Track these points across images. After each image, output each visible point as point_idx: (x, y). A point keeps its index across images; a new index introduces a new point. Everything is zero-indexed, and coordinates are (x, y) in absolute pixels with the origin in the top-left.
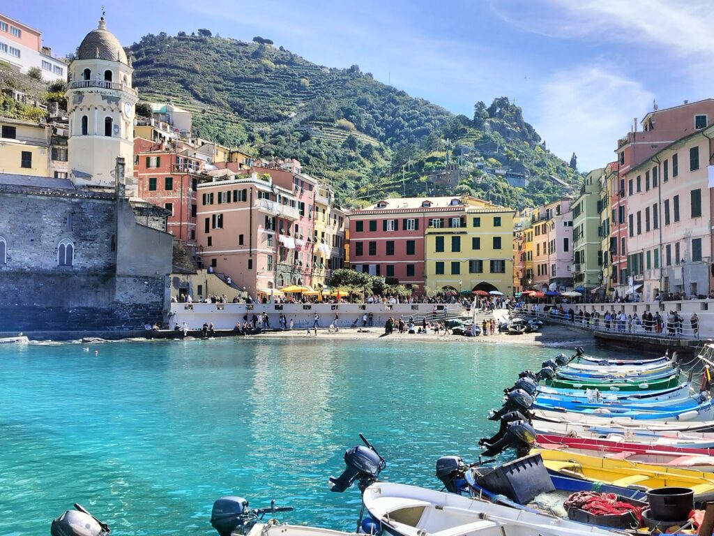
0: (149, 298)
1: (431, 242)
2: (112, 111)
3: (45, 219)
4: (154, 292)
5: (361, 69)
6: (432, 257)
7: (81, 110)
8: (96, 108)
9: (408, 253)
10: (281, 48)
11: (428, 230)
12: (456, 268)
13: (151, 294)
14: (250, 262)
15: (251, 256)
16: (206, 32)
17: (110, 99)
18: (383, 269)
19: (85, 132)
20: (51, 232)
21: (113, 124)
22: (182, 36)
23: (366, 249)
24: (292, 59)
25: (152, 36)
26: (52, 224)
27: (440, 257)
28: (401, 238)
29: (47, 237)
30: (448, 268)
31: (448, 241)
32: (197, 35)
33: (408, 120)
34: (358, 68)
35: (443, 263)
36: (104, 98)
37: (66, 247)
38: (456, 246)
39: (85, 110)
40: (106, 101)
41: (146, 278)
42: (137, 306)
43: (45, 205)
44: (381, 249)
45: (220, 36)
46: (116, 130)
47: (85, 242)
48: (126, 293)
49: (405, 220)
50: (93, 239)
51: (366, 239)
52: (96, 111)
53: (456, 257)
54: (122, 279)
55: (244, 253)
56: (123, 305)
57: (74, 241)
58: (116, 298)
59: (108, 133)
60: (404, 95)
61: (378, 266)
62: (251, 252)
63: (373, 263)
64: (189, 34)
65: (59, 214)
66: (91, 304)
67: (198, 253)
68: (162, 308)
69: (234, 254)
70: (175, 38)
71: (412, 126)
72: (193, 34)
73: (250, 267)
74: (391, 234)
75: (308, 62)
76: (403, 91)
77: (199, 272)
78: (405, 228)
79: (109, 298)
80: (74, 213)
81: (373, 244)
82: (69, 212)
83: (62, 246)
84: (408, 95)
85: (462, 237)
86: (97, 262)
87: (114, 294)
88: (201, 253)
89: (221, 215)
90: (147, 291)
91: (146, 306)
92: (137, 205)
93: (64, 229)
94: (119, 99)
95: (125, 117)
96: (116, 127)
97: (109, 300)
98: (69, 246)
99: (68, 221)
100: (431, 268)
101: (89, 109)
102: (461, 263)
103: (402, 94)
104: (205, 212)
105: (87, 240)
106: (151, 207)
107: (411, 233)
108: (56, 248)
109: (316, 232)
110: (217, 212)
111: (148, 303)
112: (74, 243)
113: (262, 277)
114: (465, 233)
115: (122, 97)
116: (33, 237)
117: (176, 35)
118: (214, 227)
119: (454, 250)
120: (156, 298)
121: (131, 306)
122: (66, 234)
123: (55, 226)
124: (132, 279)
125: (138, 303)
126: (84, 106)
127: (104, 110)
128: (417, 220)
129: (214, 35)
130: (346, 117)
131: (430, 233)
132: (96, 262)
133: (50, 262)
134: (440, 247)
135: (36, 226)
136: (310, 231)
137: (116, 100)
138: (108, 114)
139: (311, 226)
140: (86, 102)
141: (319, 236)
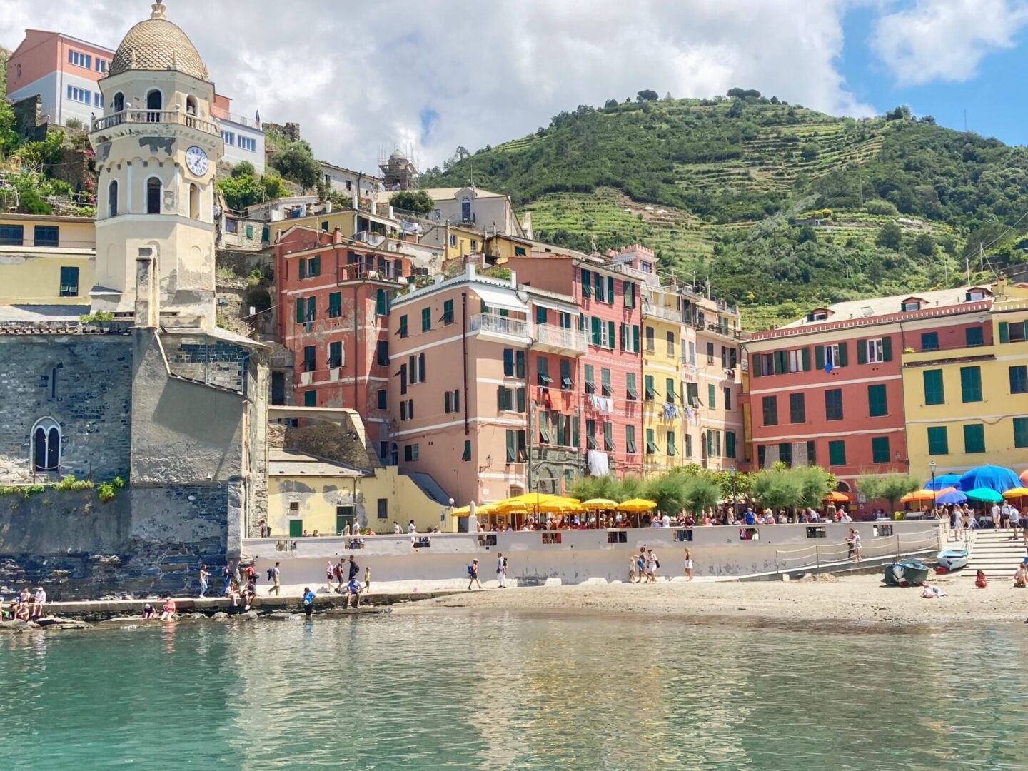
0: (199, 530)
1: (913, 384)
2: (161, 165)
3: (6, 382)
4: (209, 517)
5: (913, 114)
7: (109, 170)
8: (129, 163)
9: (873, 413)
10: (774, 100)
11: (905, 358)
12: (974, 437)
13: (203, 521)
14: (468, 444)
15: (467, 432)
16: (649, 95)
17: (154, 143)
18: (823, 451)
19: (114, 213)
20: (17, 405)
21: (162, 189)
22: (611, 105)
23: (784, 410)
24: (791, 114)
25: (565, 115)
26: (20, 390)
27: (936, 416)
28: (853, 382)
29: (10, 416)
30: (956, 440)
31: (952, 381)
32: (634, 100)
33: (1003, 187)
34: (906, 112)
35: (945, 428)
36: (143, 142)
37: (47, 433)
38: (972, 388)
39: (114, 168)
40: (147, 147)
41: (191, 488)
42: (176, 548)
43: (6, 354)
44: (814, 408)
45: (672, 96)
46: (169, 201)
47: (82, 421)
48: (153, 522)
49: (861, 342)
50: (98, 415)
51: (781, 389)
52: (130, 168)
53: (973, 413)
54: (143, 492)
55: (457, 427)
56: (147, 546)
57: (61, 420)
58: (133, 533)
59: (154, 207)
60: (994, 146)
61: (811, 445)
62: (467, 424)
63: (798, 438)
64: (621, 101)
65: (31, 370)
67: (391, 435)
68: (225, 550)
69: (443, 431)
70: (600, 110)
71: (1012, 198)
72: (628, 100)
73: (467, 456)
74: (837, 376)
75: (818, 115)
76: (992, 139)
77: (378, 472)
78: (862, 360)
79: (118, 532)
80: (60, 366)
81: (797, 400)
82: (52, 364)
83: (40, 432)
84: (1003, 145)
85: (984, 366)
87: (127, 523)
88: (396, 434)
89: (423, 355)
90: (193, 515)
91: (191, 546)
92: (184, 341)
93: (42, 398)
94: (173, 140)
95: (188, 175)
96: (168, 193)
97: (119, 537)
98: (54, 432)
99: (50, 382)
100: (917, 443)
101: (119, 167)
102: (986, 429)
103: (993, 143)
104: (400, 355)
105: (86, 418)
106: (215, 343)
107: (876, 370)
108: (28, 437)
109: (650, 379)
110: (416, 350)
111: (197, 539)
112: (62, 425)
113: (487, 475)
114: (991, 357)
115: (178, 136)
117: (603, 107)
118: (412, 381)
119: (966, 398)
120: (213, 530)
121: (162, 548)
122: (46, 408)
123: (24, 393)
124: (163, 491)
125: (177, 541)
126: (111, 164)
127: (146, 164)
128: (887, 340)
129: (661, 97)
130: (883, 195)
131: (910, 364)
132: (103, 461)
133: (16, 467)
134: (934, 393)
136: (631, 377)
137: (167, 144)
138: (153, 172)
139: (634, 367)
140: (114, 156)
141: (660, 387)
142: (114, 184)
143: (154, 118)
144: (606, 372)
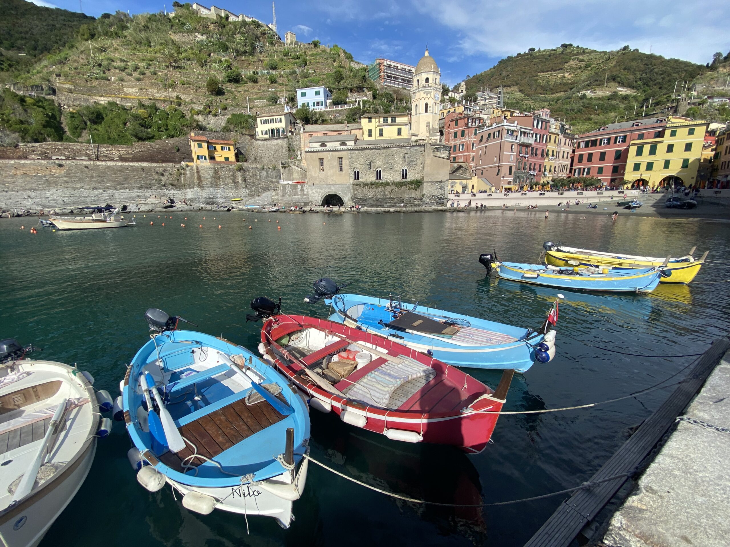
1: (633, 150)
2: (428, 99)
3: (396, 158)
4: (441, 189)
6: (632, 159)
7: (415, 101)
8: (421, 99)
9: (616, 159)
10: (578, 47)
11: (632, 142)
12: (650, 166)
13: (439, 190)
14: (499, 170)
15: (499, 167)
16: (532, 50)
17: (427, 93)
18: (595, 170)
19: (416, 113)
20: (398, 164)
21: (428, 106)
22: (519, 54)
23: (585, 158)
26: (399, 160)
27: (638, 159)
28: (611, 150)
30: (643, 167)
31: (647, 149)
32: (527, 52)
35: (640, 163)
38: (653, 151)
40: (425, 94)
41: (437, 182)
42: (433, 196)
43: (396, 151)
44: (596, 157)
46: (430, 109)
48: (428, 190)
49: (616, 138)
50: (416, 165)
51: (586, 152)
52: (421, 101)
53: (651, 159)
54: (426, 184)
55: (496, 167)
57: (408, 167)
58: (424, 192)
59: (426, 111)
62: (499, 165)
64: (522, 53)
65: (401, 155)
66: (413, 196)
67: (475, 168)
68: (444, 197)
69: (491, 167)
70: (515, 57)
72: (525, 52)
74: (605, 148)
75: (593, 51)
76: (660, 56)
77: (473, 178)
78: (615, 143)
79: (420, 193)
80: (408, 154)
81: (590, 156)
82: (406, 154)
83: (403, 169)
84: (664, 58)
85: (659, 145)
86: (417, 177)
89: (486, 147)
90: (437, 188)
91: (437, 196)
92: (435, 146)
93: (404, 162)
95: (434, 101)
96: (430, 107)
98: (406, 169)
99: (405, 158)
100: (630, 168)
101: (418, 101)
102: (655, 163)
104: (480, 147)
105: (413, 166)
106: (442, 147)
107: (619, 146)
108: (400, 171)
109: (548, 150)
110: (484, 145)
111: (438, 194)
113: (504, 179)
114: (663, 141)
115: (433, 91)
116: (392, 168)
119: (650, 154)
120: (442, 192)
121: (430, 196)
122: (404, 164)
124: (431, 183)
125: (433, 194)
127: (425, 99)
128: (625, 137)
129: (537, 50)
130: (614, 80)
131: (634, 144)
133: (398, 178)
134: (639, 152)
135: (392, 161)
136: (543, 150)
137: (430, 93)
138: (427, 101)
139: (544, 147)
140: (417, 97)
141: (550, 153)
142: (417, 105)
143: (427, 86)
144: (537, 149)
